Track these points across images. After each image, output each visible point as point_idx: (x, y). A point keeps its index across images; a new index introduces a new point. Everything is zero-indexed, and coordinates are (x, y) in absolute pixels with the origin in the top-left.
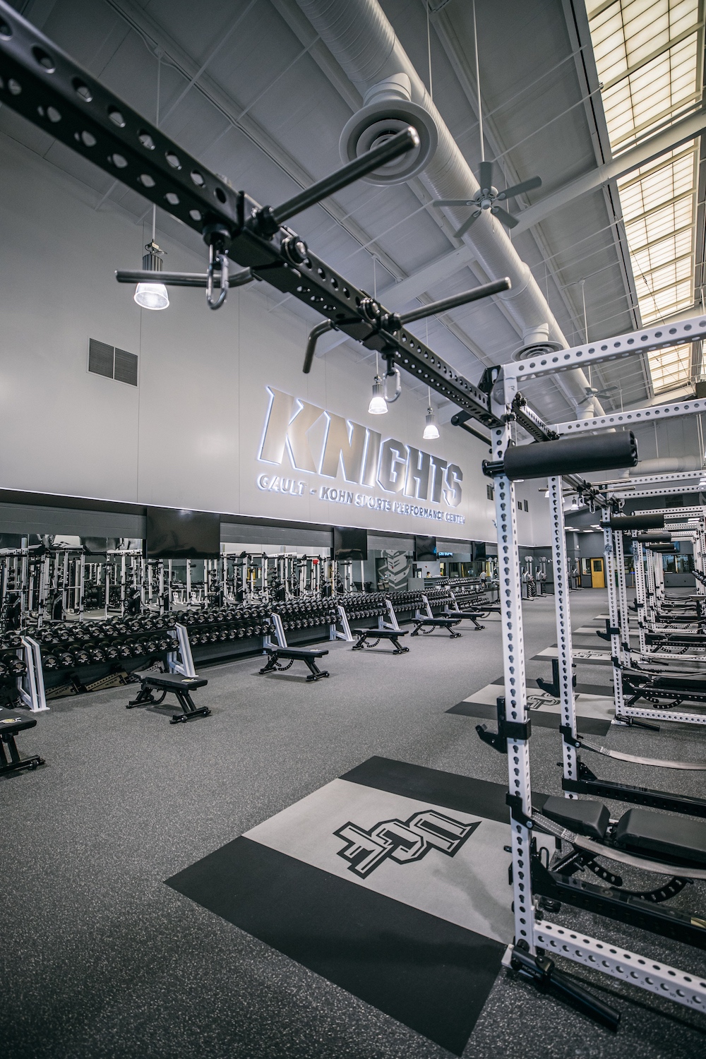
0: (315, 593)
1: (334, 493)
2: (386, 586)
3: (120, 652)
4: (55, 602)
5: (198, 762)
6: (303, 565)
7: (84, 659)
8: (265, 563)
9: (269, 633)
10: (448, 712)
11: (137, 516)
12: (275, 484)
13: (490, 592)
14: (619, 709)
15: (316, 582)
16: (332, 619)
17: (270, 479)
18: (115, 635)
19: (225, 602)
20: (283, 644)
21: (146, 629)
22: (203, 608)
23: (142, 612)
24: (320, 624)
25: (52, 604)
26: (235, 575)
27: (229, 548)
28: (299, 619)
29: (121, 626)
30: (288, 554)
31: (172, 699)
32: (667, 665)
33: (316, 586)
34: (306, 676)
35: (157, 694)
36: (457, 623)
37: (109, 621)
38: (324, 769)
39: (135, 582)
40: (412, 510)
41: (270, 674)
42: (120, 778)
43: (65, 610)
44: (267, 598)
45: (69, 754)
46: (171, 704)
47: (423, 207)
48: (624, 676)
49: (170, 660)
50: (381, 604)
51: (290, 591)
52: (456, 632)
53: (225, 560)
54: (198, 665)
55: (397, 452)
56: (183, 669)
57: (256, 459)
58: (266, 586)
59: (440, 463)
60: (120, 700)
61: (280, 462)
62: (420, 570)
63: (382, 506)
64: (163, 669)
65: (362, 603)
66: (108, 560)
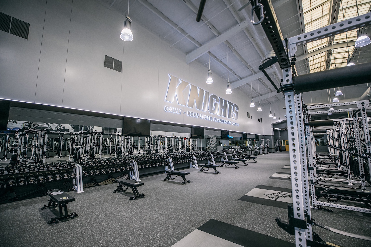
0: (184, 150)
1: (192, 113)
2: (209, 149)
3: (112, 171)
4: (92, 151)
5: (139, 218)
6: (180, 140)
7: (98, 173)
8: (166, 139)
9: (167, 165)
10: (239, 199)
11: (120, 120)
12: (171, 110)
13: (248, 152)
14: (314, 202)
15: (185, 146)
16: (191, 160)
17: (169, 108)
18: (110, 164)
19: (152, 153)
20: (173, 169)
21: (122, 162)
22: (144, 155)
23: (122, 156)
24: (187, 162)
25: (91, 152)
26: (156, 143)
27: (154, 133)
28: (179, 160)
29: (113, 161)
30: (174, 136)
31: (130, 190)
32: (326, 182)
33: (184, 148)
34: (181, 182)
35: (124, 188)
36: (238, 163)
37: (108, 159)
38: (191, 224)
39: (120, 145)
40: (220, 121)
41: (168, 181)
42: (107, 224)
43: (95, 154)
44: (167, 152)
45: (88, 212)
46: (130, 192)
47: (227, 8)
48: (316, 188)
49: (131, 174)
50: (209, 155)
51: (175, 149)
52: (238, 166)
53: (152, 138)
54: (141, 176)
55: (215, 99)
56: (135, 178)
57: (164, 100)
58: (167, 147)
59: (231, 104)
60: (111, 189)
61: (173, 102)
62: (221, 143)
63: (210, 118)
64: (128, 177)
65: (202, 154)
66: (111, 137)
